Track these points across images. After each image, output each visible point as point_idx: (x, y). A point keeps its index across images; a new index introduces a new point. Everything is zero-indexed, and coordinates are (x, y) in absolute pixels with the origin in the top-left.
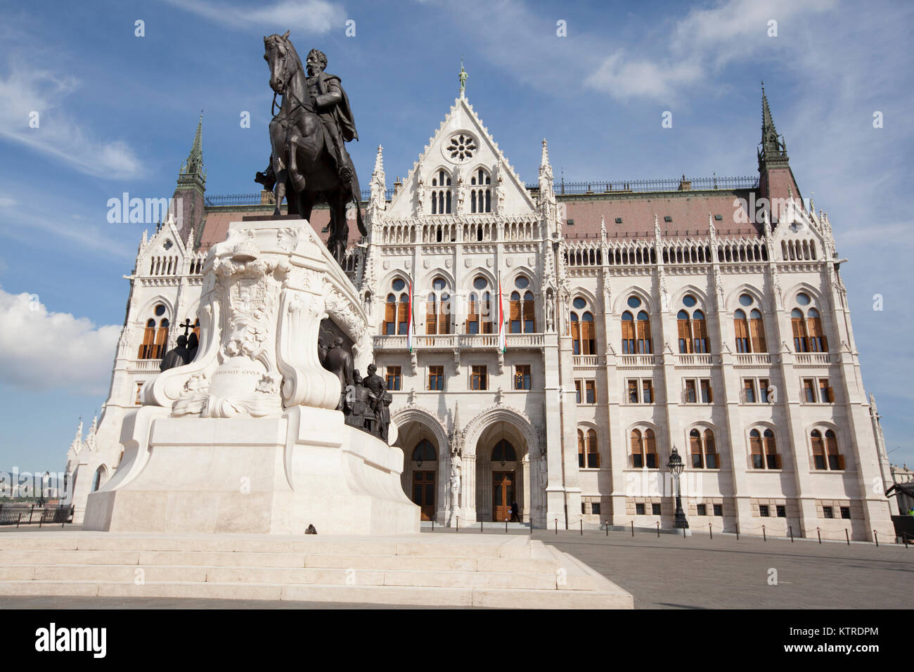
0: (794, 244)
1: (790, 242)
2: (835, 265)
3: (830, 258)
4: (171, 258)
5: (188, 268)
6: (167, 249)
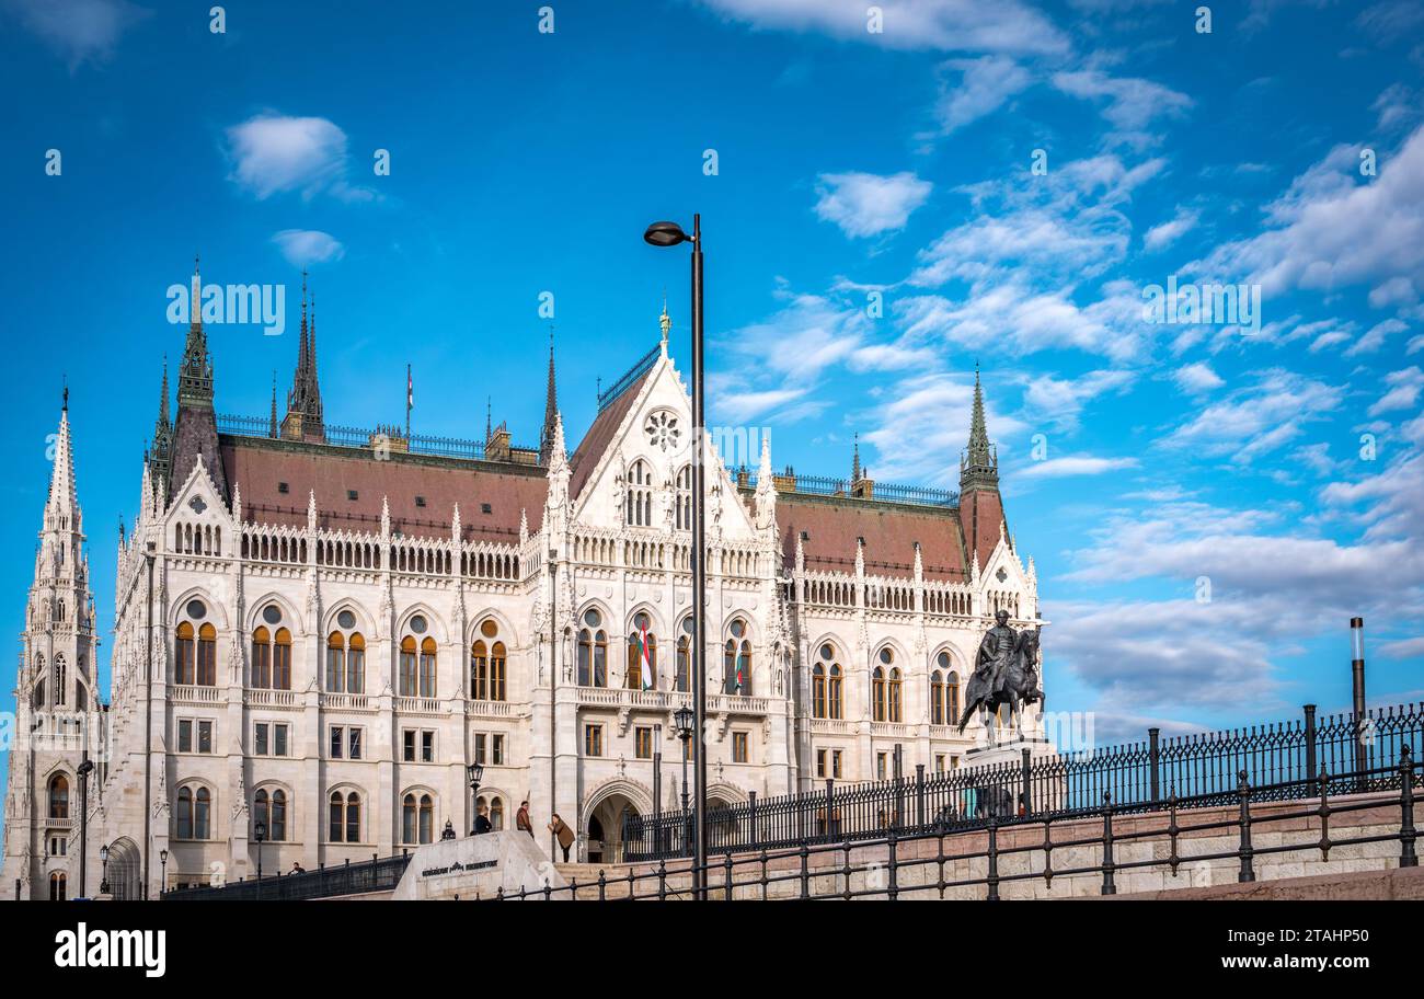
0: (1000, 594)
1: (996, 592)
4: (208, 528)
5: (238, 546)
6: (199, 512)
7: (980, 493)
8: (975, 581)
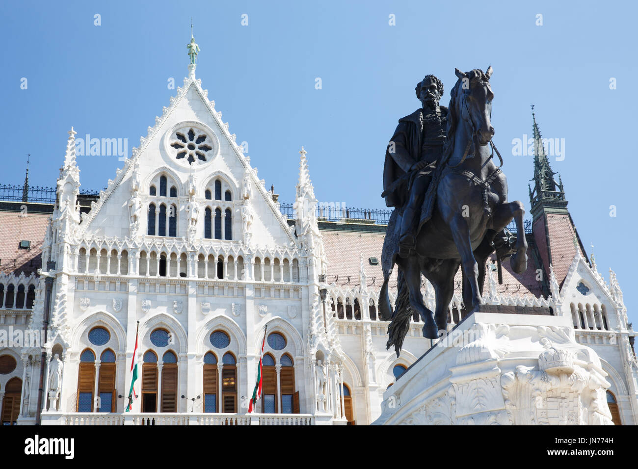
0: (584, 308)
1: (580, 306)
2: (630, 338)
3: (624, 330)
7: (549, 215)
8: (555, 294)
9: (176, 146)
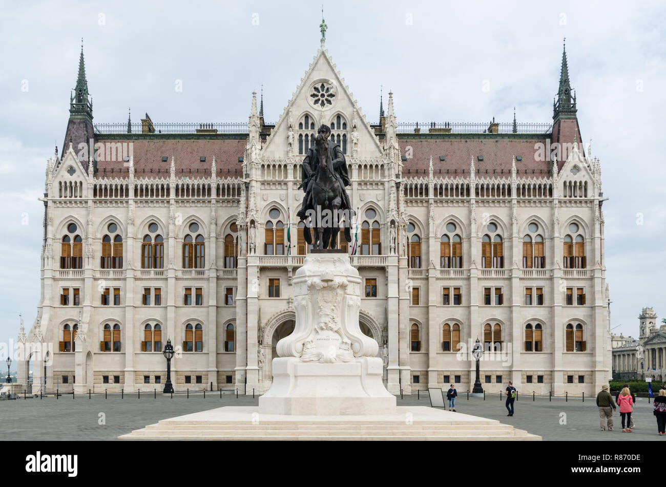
0: (573, 183)
1: (570, 182)
2: (600, 202)
3: (597, 197)
4: (76, 183)
5: (92, 192)
6: (71, 175)
7: (563, 120)
8: (555, 175)
9: (313, 96)
